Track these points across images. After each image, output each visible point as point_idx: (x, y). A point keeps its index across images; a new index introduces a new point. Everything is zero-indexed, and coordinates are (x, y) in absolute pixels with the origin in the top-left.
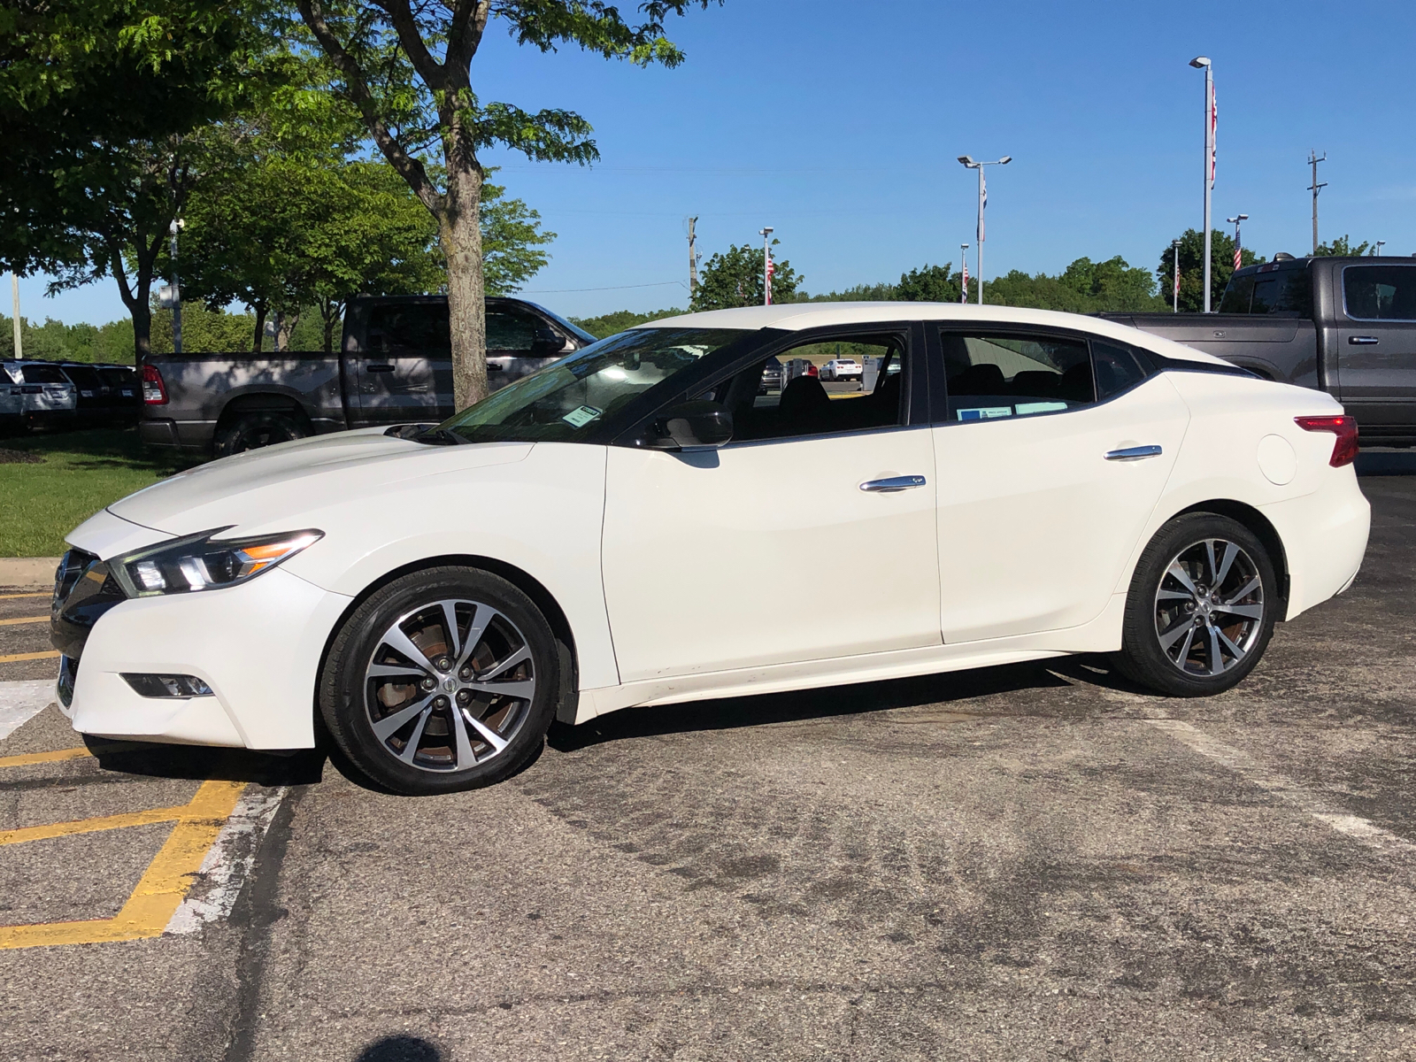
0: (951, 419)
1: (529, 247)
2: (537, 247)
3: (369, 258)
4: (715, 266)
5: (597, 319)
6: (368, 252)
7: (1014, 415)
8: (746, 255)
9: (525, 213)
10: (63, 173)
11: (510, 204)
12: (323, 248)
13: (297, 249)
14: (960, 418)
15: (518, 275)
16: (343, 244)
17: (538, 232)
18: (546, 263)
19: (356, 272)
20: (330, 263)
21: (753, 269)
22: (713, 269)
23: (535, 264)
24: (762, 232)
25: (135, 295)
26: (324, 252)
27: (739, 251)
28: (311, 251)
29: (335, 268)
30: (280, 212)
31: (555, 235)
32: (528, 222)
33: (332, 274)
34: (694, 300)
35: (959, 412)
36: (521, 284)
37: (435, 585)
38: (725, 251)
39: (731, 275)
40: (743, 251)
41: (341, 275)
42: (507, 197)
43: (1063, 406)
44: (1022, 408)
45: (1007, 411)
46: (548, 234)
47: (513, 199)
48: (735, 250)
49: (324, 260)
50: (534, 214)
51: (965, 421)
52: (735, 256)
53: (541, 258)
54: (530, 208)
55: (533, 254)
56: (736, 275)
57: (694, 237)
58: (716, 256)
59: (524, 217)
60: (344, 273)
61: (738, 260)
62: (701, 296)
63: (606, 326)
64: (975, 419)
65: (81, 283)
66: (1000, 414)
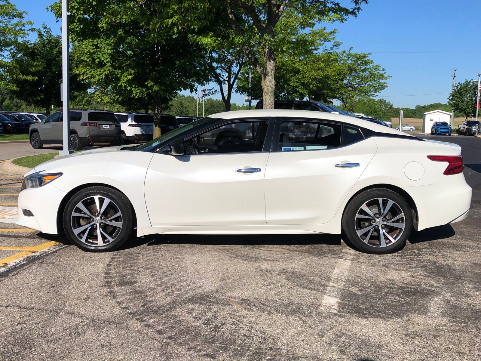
0: (279, 150)
1: (381, 81)
2: (384, 81)
3: (312, 86)
4: (459, 87)
5: (428, 106)
6: (311, 84)
7: (305, 150)
8: (471, 83)
9: (380, 69)
10: (178, 62)
11: (375, 66)
12: (296, 83)
13: (287, 83)
14: (283, 150)
15: (375, 91)
16: (303, 81)
17: (385, 76)
18: (387, 86)
19: (306, 91)
20: (298, 87)
21: (474, 88)
22: (458, 88)
23: (383, 87)
24: (478, 75)
25: (226, 98)
26: (296, 84)
27: (469, 82)
28: (292, 84)
29: (299, 89)
30: (283, 71)
31: (391, 76)
32: (381, 72)
33: (298, 91)
34: (449, 100)
35: (283, 148)
36: (378, 94)
37: (92, 191)
38: (463, 82)
39: (465, 91)
40: (470, 82)
41: (301, 92)
42: (374, 64)
43: (326, 147)
44: (308, 148)
45: (302, 148)
46: (388, 76)
47: (377, 65)
48: (467, 81)
49: (296, 87)
50: (384, 70)
51: (284, 151)
52: (467, 84)
53: (385, 85)
54: (382, 68)
55: (383, 83)
56: (466, 91)
57: (455, 76)
58: (459, 83)
59: (380, 70)
60: (302, 91)
61: (468, 85)
62: (452, 98)
63: (431, 108)
64: (289, 151)
65: (212, 94)
66: (299, 149)
